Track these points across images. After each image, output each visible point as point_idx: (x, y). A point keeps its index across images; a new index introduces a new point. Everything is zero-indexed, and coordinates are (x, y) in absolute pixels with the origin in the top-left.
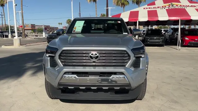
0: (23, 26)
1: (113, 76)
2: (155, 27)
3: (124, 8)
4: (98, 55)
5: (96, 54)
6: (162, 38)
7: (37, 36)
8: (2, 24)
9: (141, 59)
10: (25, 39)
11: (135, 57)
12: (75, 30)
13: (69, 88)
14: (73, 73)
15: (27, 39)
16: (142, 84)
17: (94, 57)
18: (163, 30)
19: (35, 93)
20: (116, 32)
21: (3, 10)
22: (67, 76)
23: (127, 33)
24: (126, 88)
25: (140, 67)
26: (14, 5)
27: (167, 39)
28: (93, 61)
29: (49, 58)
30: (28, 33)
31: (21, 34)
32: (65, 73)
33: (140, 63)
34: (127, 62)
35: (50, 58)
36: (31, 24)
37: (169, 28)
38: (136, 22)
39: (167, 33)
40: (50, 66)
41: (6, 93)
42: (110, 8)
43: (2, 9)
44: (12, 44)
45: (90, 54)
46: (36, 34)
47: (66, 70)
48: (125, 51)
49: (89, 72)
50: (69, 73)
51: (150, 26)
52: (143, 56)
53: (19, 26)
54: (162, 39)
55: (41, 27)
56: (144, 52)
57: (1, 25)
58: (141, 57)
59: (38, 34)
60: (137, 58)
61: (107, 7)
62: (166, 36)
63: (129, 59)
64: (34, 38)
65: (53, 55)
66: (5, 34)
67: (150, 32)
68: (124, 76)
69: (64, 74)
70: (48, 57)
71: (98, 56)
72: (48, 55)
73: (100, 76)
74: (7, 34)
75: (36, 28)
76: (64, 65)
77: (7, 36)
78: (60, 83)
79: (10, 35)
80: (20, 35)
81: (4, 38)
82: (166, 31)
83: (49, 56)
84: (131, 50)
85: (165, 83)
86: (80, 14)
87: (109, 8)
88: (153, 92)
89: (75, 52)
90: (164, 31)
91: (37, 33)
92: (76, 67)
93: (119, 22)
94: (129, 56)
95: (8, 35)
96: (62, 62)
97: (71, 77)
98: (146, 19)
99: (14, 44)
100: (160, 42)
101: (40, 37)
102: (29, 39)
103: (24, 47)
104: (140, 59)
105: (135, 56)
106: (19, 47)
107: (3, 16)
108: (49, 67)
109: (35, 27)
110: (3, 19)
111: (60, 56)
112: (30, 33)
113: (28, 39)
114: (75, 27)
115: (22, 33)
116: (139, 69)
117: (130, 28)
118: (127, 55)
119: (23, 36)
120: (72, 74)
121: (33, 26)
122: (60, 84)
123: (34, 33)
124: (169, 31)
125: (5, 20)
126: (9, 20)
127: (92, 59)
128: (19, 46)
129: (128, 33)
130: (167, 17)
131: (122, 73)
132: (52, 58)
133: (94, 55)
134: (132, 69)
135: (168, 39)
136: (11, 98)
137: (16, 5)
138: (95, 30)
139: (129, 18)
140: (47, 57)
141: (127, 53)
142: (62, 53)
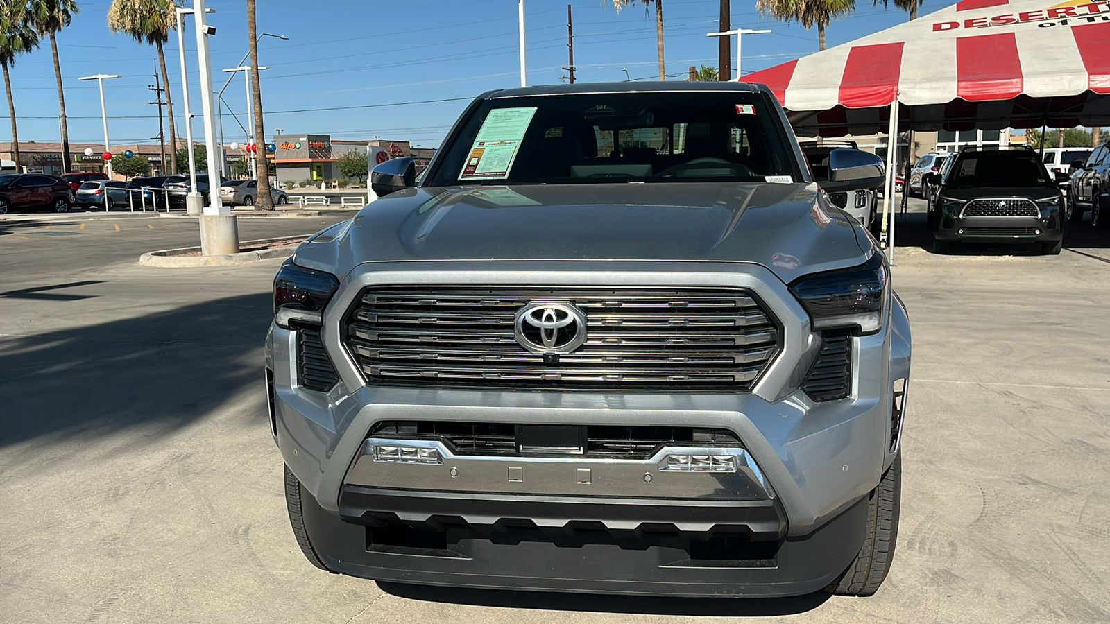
0: (260, 146)
1: (666, 450)
2: (1009, 138)
3: (821, 28)
4: (572, 316)
5: (561, 315)
6: (1048, 204)
7: (334, 198)
8: (162, 139)
9: (856, 339)
10: (273, 217)
11: (813, 329)
12: (474, 161)
13: (403, 516)
14: (426, 429)
15: (284, 216)
16: (863, 498)
17: (549, 333)
18: (1058, 158)
19: (246, 531)
20: (725, 172)
21: (163, 59)
22: (387, 444)
23: (788, 179)
24: (755, 527)
25: (849, 392)
26: (201, 29)
27: (1078, 210)
28: (544, 356)
29: (293, 333)
30: (291, 185)
31: (250, 191)
32: (379, 428)
33: (849, 370)
34: (760, 366)
35: (299, 337)
36: (310, 137)
37: (1096, 141)
38: (885, 112)
39: (1080, 173)
40: (300, 382)
41: (94, 524)
42: (740, 32)
43: (157, 56)
44: (191, 245)
45: (527, 315)
46: (333, 191)
47: (381, 408)
48: (747, 292)
49: (521, 425)
50: (405, 430)
51: (980, 132)
52: (868, 323)
53: (245, 147)
54: (1043, 206)
55: (360, 149)
56: (877, 295)
57: (154, 143)
58: (856, 330)
59: (348, 190)
60: (828, 334)
61: (725, 25)
62: (1074, 191)
63: (776, 343)
64: (320, 213)
65: (313, 317)
66: (169, 189)
67: (970, 168)
68: (737, 451)
69: (369, 435)
70: (288, 328)
71: (574, 322)
72: (284, 317)
73: (592, 449)
74: (181, 191)
75: (337, 154)
76: (375, 381)
77: (178, 203)
78: (348, 490)
79: (193, 198)
80: (245, 193)
81: (163, 215)
82: (1075, 160)
83: (293, 324)
84: (791, 286)
85: (1036, 482)
86: (572, 70)
87: (737, 33)
88: (952, 544)
89: (433, 299)
90: (1063, 162)
91: (342, 185)
92: (442, 393)
93: (747, 109)
94: (774, 324)
95: (184, 197)
96: (360, 360)
97: (415, 453)
98: (943, 91)
99: (203, 247)
100: (1031, 230)
101: (352, 207)
102: (293, 216)
103: (256, 262)
104: (850, 343)
105: (819, 323)
106: (230, 263)
107: (163, 95)
108: (294, 386)
109: (329, 149)
110: (165, 109)
111: (349, 320)
112: (303, 185)
113: (285, 214)
114: (476, 145)
115: (253, 184)
116: (843, 406)
117: (853, 144)
118: (758, 318)
119: (259, 200)
120: (419, 431)
121: (319, 144)
122: (348, 495)
123: (323, 185)
124: (1091, 160)
125: (171, 113)
126: (188, 115)
127: (540, 342)
128: (230, 258)
129: (798, 178)
130: (1076, 72)
131: (726, 435)
132: (310, 333)
133: (549, 318)
134: (800, 405)
135: (1087, 209)
136: (113, 554)
137: (212, 31)
138: (613, 159)
139: (840, 88)
140: (282, 327)
141: (762, 306)
142: (357, 304)
